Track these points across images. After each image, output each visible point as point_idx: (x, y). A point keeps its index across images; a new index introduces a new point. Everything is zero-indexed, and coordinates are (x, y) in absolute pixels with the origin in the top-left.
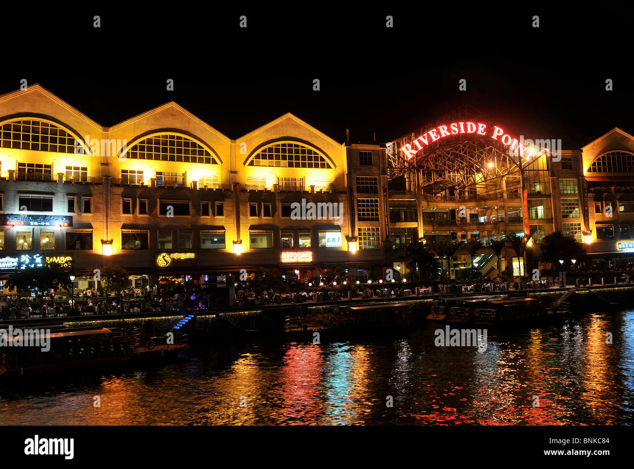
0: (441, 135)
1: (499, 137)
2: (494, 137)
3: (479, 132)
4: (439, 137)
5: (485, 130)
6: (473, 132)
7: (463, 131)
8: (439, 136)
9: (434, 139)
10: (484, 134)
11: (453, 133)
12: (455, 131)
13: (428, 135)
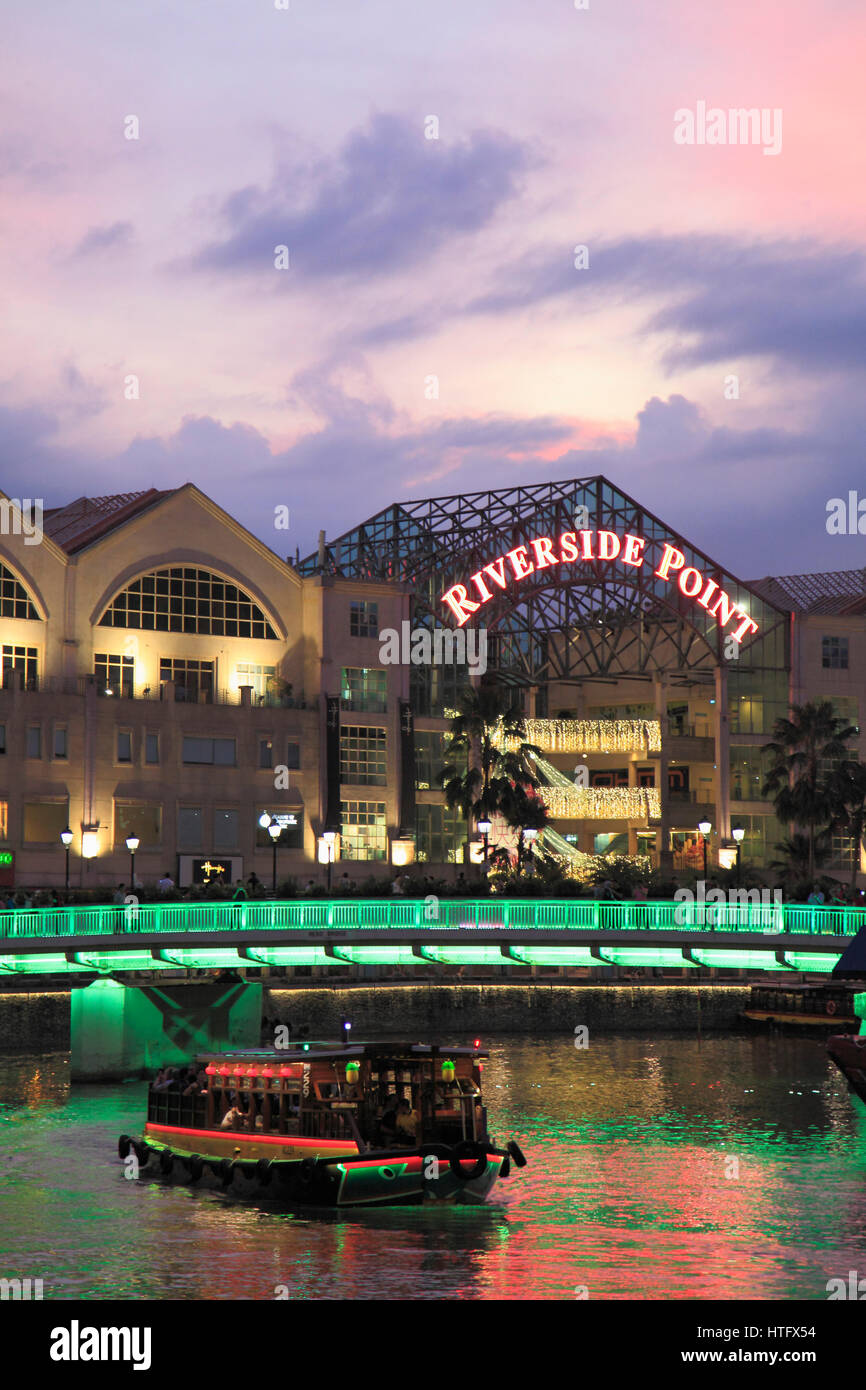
0: (536, 563)
1: (674, 574)
2: (663, 573)
3: (627, 559)
4: (531, 569)
5: (641, 553)
6: (612, 557)
7: (588, 555)
8: (531, 564)
9: (520, 575)
10: (639, 563)
11: (565, 558)
12: (569, 554)
13: (507, 561)
